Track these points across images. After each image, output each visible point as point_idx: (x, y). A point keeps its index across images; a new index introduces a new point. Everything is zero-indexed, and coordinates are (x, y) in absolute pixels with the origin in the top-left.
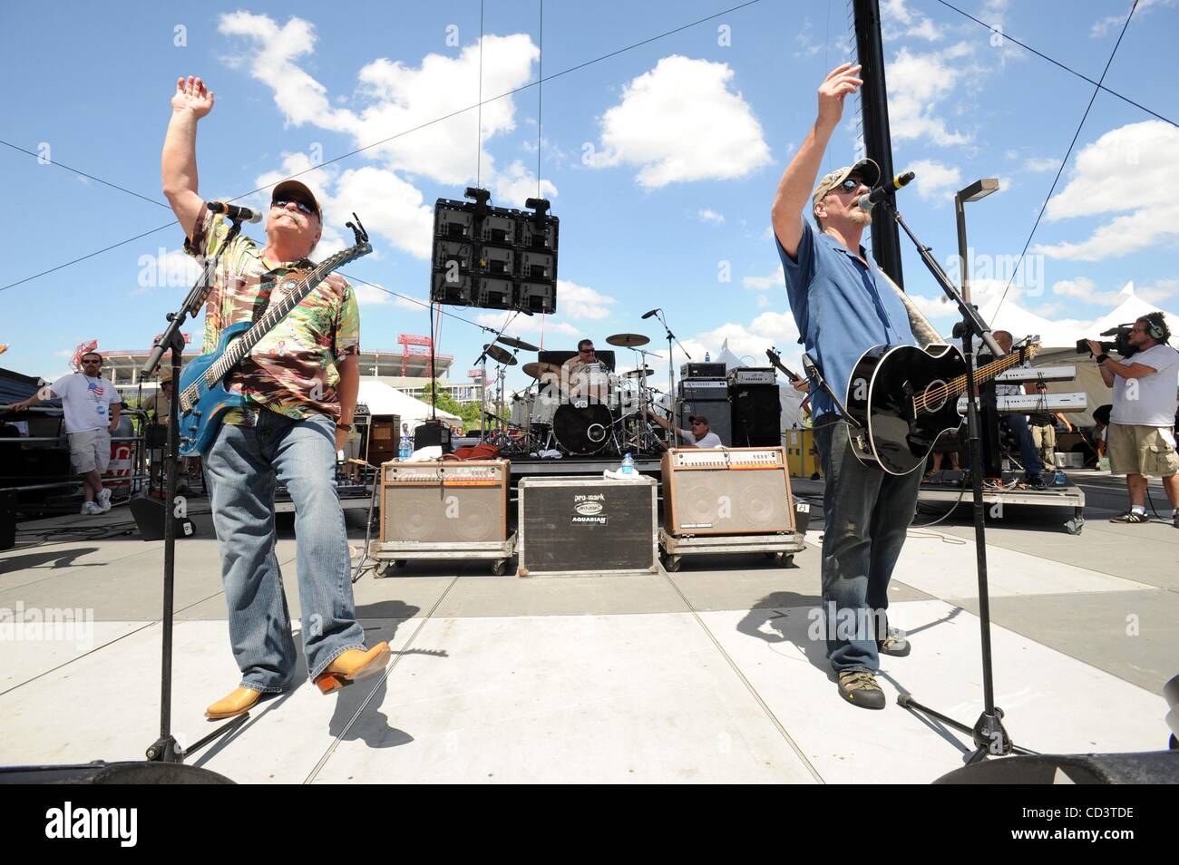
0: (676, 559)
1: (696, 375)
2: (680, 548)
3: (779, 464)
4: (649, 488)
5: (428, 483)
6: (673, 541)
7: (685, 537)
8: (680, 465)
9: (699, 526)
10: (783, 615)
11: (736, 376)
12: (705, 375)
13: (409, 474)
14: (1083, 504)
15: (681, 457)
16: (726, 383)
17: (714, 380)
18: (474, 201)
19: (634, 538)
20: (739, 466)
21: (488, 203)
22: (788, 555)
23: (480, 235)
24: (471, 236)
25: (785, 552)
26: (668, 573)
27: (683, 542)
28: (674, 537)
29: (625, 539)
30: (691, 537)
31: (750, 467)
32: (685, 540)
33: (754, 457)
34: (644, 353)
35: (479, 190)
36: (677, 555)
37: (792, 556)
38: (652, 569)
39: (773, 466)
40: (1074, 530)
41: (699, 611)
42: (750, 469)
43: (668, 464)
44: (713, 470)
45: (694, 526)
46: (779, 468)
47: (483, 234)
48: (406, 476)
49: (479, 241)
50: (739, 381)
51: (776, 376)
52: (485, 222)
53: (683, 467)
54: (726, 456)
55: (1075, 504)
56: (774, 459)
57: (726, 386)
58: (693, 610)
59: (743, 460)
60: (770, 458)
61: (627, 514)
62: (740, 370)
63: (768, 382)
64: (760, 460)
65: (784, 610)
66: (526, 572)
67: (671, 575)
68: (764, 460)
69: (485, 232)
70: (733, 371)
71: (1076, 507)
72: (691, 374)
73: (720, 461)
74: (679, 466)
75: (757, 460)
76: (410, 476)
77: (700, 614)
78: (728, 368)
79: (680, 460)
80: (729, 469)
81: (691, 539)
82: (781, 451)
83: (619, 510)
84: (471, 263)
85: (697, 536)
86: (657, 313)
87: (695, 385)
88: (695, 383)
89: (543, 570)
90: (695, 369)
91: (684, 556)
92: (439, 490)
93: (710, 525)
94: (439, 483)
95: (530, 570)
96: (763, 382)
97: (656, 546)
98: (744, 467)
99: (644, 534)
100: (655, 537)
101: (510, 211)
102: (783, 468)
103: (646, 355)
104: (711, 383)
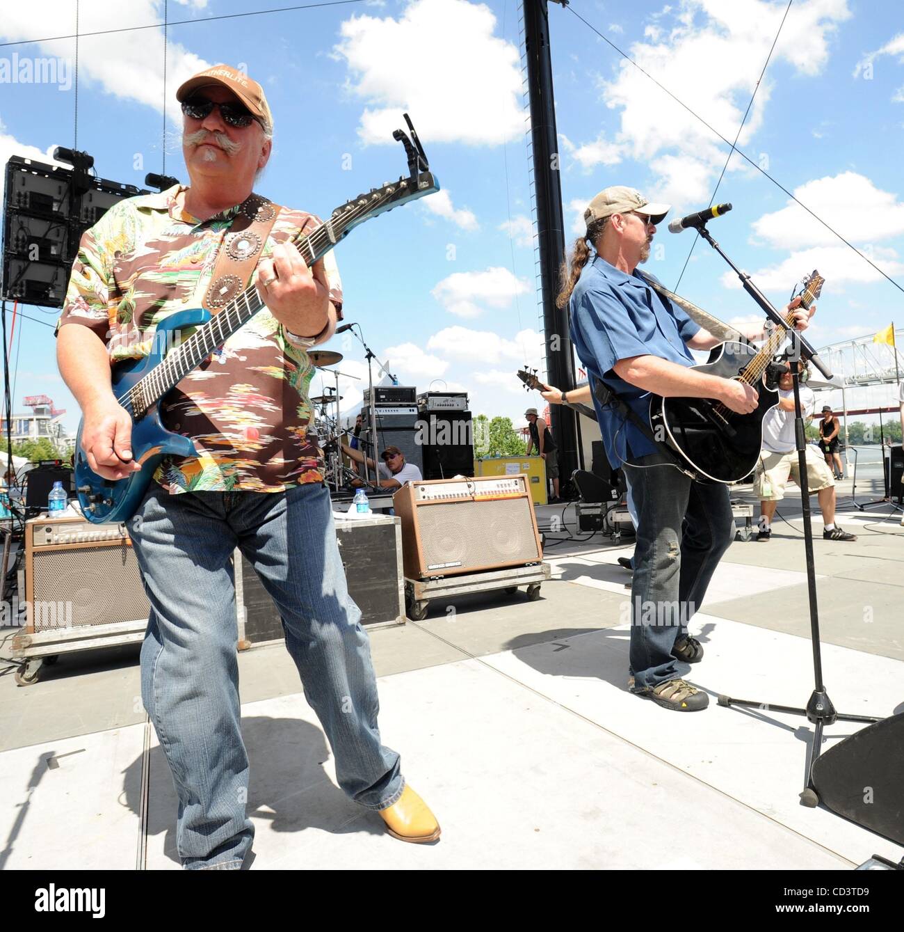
0: (424, 605)
1: (384, 400)
2: (426, 592)
3: (523, 493)
4: (392, 527)
5: (102, 544)
6: (418, 586)
7: (434, 579)
8: (423, 499)
9: (447, 565)
10: (565, 647)
11: (427, 402)
12: (392, 401)
13: (70, 533)
14: (752, 515)
15: (423, 490)
16: (415, 409)
17: (401, 406)
18: (70, 167)
19: (378, 587)
20: (484, 497)
21: (90, 172)
22: (535, 587)
23: (79, 214)
24: (66, 214)
25: (531, 585)
26: (415, 622)
27: (432, 584)
28: (422, 580)
29: (367, 589)
30: (440, 578)
31: (495, 497)
32: (434, 582)
33: (498, 486)
34: (336, 373)
35: (77, 153)
36: (425, 600)
37: (539, 588)
38: (399, 619)
39: (516, 495)
40: (745, 538)
41: (479, 656)
42: (495, 500)
43: (410, 498)
44: (454, 503)
45: (443, 566)
46: (523, 497)
47: (83, 213)
48: (67, 537)
49: (77, 221)
50: (430, 408)
51: (467, 402)
52: (86, 196)
53: (426, 501)
54: (469, 486)
55: (747, 515)
56: (518, 487)
57: (416, 412)
58: (472, 656)
59: (487, 490)
60: (513, 487)
61: (369, 560)
62: (431, 394)
63: (459, 408)
64: (504, 489)
65: (562, 641)
66: (248, 644)
67: (420, 623)
68: (508, 488)
69: (87, 210)
70: (423, 396)
71: (747, 518)
72: (378, 399)
73: (464, 492)
74: (421, 500)
75: (500, 489)
76: (73, 536)
77: (482, 658)
78: (418, 392)
79: (422, 494)
80: (473, 501)
81: (440, 581)
82: (523, 478)
83: (359, 556)
84: (65, 249)
85: (447, 576)
86: (352, 328)
87: (383, 412)
88: (382, 409)
89: (270, 639)
90: (383, 393)
91: (432, 601)
92: (121, 550)
93: (459, 563)
94: (119, 542)
95: (254, 640)
96: (455, 408)
97: (402, 593)
98: (489, 497)
99: (389, 580)
100: (401, 583)
101: (123, 187)
102: (527, 497)
103: (339, 376)
104: (400, 409)
